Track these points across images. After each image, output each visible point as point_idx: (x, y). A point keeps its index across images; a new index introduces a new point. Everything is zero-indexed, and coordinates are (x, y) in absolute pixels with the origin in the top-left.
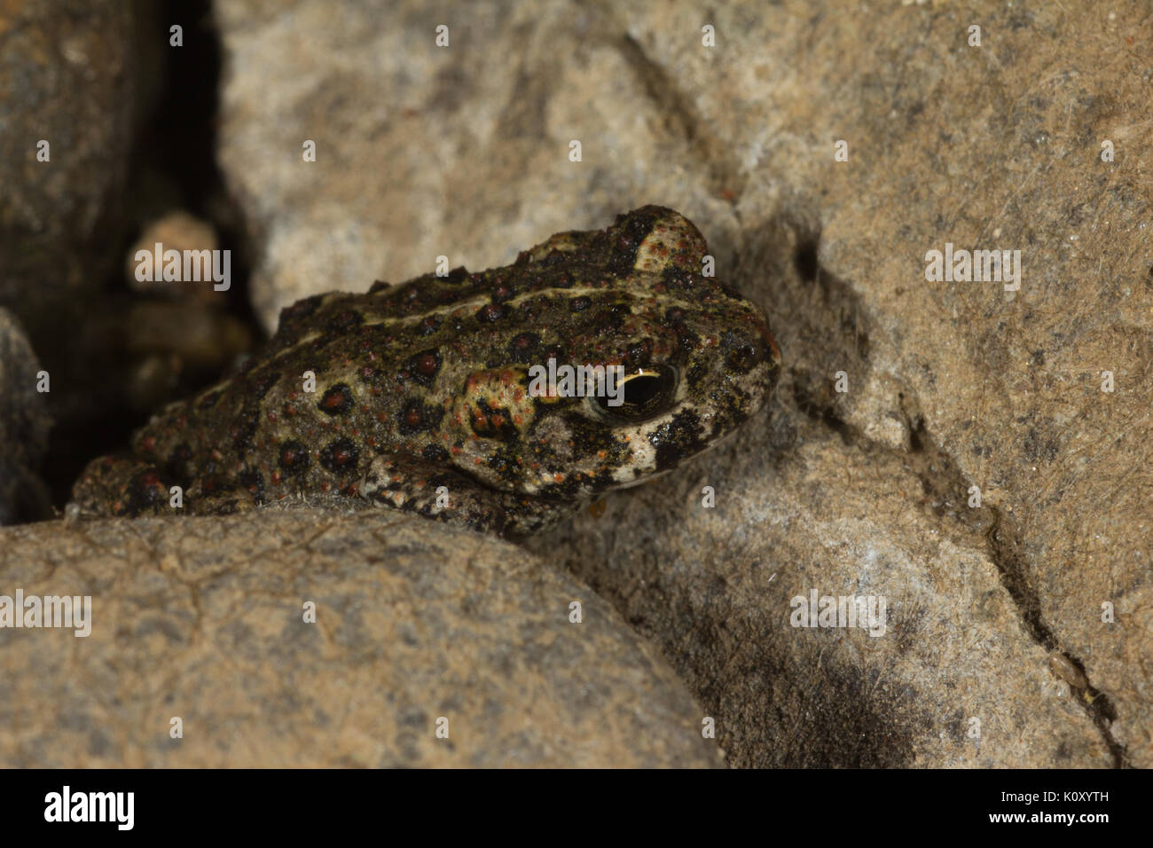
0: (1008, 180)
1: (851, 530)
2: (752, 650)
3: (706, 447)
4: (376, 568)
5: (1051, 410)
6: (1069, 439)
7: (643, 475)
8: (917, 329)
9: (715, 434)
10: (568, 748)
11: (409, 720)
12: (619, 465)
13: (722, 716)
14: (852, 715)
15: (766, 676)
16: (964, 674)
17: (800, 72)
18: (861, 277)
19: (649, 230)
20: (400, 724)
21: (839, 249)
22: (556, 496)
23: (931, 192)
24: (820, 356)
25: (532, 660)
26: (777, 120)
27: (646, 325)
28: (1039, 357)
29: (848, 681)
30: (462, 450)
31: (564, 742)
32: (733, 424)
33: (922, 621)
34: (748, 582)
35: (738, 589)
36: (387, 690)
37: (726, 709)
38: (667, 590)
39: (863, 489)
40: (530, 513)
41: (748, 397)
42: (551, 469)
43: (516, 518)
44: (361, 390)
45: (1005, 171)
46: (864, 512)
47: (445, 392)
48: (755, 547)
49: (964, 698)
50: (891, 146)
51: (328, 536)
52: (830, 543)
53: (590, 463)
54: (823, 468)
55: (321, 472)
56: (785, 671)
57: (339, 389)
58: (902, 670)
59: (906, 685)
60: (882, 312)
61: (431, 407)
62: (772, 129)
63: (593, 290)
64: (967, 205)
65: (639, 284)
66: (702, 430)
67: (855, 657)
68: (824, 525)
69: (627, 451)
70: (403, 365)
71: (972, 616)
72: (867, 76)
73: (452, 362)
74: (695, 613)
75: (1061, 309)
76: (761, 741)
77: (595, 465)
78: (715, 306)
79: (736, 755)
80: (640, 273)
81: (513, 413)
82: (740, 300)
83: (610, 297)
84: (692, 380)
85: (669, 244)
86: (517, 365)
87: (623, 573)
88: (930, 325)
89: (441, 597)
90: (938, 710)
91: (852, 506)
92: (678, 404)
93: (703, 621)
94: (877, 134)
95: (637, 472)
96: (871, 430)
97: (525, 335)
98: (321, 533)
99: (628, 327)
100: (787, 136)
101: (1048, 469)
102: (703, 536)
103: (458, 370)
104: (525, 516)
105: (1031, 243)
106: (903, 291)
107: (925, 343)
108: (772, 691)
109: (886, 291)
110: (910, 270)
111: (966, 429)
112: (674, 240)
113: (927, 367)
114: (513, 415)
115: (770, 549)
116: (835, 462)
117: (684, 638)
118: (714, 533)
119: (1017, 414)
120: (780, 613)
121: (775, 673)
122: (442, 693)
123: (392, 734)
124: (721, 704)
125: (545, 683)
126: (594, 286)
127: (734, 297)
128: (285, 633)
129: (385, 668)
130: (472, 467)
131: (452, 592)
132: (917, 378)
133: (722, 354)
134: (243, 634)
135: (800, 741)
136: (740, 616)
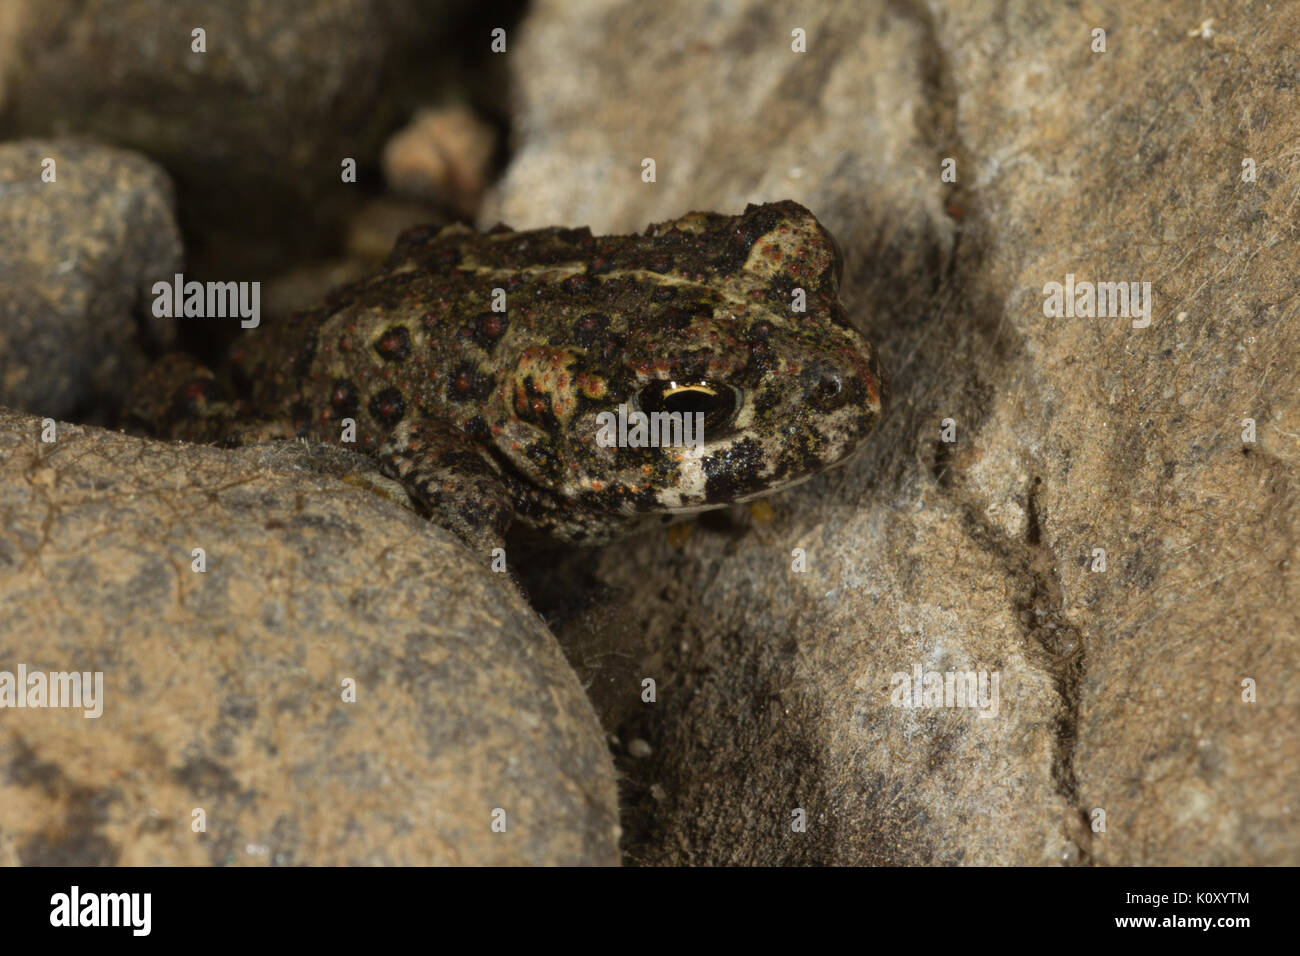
0: (1212, 260)
1: (930, 619)
2: (795, 730)
3: (767, 487)
4: (272, 534)
5: (1164, 532)
6: (1168, 569)
7: (692, 503)
8: (1072, 408)
9: (779, 474)
10: (411, 784)
11: (235, 712)
12: (665, 487)
13: (742, 797)
14: (862, 830)
15: (799, 762)
16: (980, 810)
17: (1070, 89)
18: (1038, 336)
19: (770, 229)
20: (222, 712)
21: (1027, 298)
22: (597, 506)
23: (1139, 255)
24: (976, 416)
25: (406, 676)
26: (1026, 138)
27: (713, 333)
28: (1170, 467)
29: (871, 790)
30: (502, 430)
31: (409, 775)
32: (802, 468)
33: (960, 739)
34: (819, 653)
35: (807, 658)
36: (222, 672)
37: (749, 791)
38: (744, 643)
39: (964, 576)
40: (571, 519)
41: (826, 440)
42: (591, 474)
43: (554, 521)
44: (418, 339)
45: (1212, 248)
46: (952, 602)
47: (502, 362)
48: (839, 616)
49: (971, 837)
50: (1120, 193)
51: (248, 488)
52: (906, 629)
53: (634, 476)
54: (933, 543)
55: (368, 421)
56: (817, 762)
57: (399, 332)
58: (924, 790)
59: (922, 808)
60: (1044, 380)
61: (484, 375)
62: (1016, 147)
63: (687, 282)
64: (1165, 279)
65: (737, 286)
66: (763, 466)
67: (886, 764)
68: (908, 607)
69: (675, 471)
70: (468, 321)
71: (1009, 747)
72: (1129, 109)
73: (516, 330)
74: (759, 676)
75: (1211, 420)
76: (770, 835)
77: (638, 480)
78: (814, 329)
79: (742, 845)
80: (745, 273)
81: (555, 400)
82: (846, 330)
83: (698, 293)
84: (761, 408)
85: (786, 249)
86: (574, 348)
87: (712, 612)
88: (1086, 407)
89: (331, 581)
90: (943, 844)
91: (943, 592)
92: (740, 431)
93: (763, 685)
94: (1112, 176)
95: (684, 499)
96: (991, 511)
97: (593, 316)
98: (243, 482)
99: (690, 331)
100: (1026, 158)
101: (1137, 596)
102: (798, 590)
103: (520, 340)
104: (564, 521)
105: (1209, 336)
106: (1074, 360)
107: (1075, 426)
108: (798, 782)
109: (1057, 357)
110: (1088, 340)
111: (1080, 533)
112: (793, 245)
113: (1067, 453)
114: (554, 402)
115: (852, 621)
116: (948, 539)
117: (739, 701)
118: (810, 589)
119: (1132, 528)
120: (834, 696)
121: (807, 762)
122: (284, 690)
123: (210, 723)
124: (746, 783)
125: (412, 704)
126: (692, 277)
127: (840, 324)
128: (130, 583)
129: (229, 647)
130: (511, 453)
131: (348, 580)
132: (1053, 463)
133: (802, 385)
134: (81, 572)
135: (806, 845)
136: (797, 689)
